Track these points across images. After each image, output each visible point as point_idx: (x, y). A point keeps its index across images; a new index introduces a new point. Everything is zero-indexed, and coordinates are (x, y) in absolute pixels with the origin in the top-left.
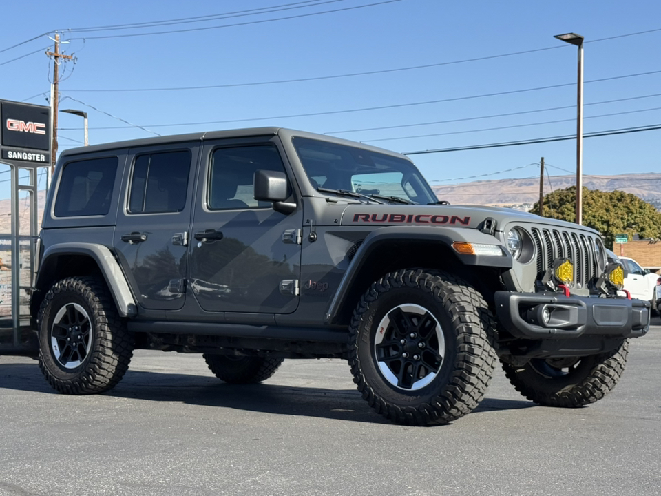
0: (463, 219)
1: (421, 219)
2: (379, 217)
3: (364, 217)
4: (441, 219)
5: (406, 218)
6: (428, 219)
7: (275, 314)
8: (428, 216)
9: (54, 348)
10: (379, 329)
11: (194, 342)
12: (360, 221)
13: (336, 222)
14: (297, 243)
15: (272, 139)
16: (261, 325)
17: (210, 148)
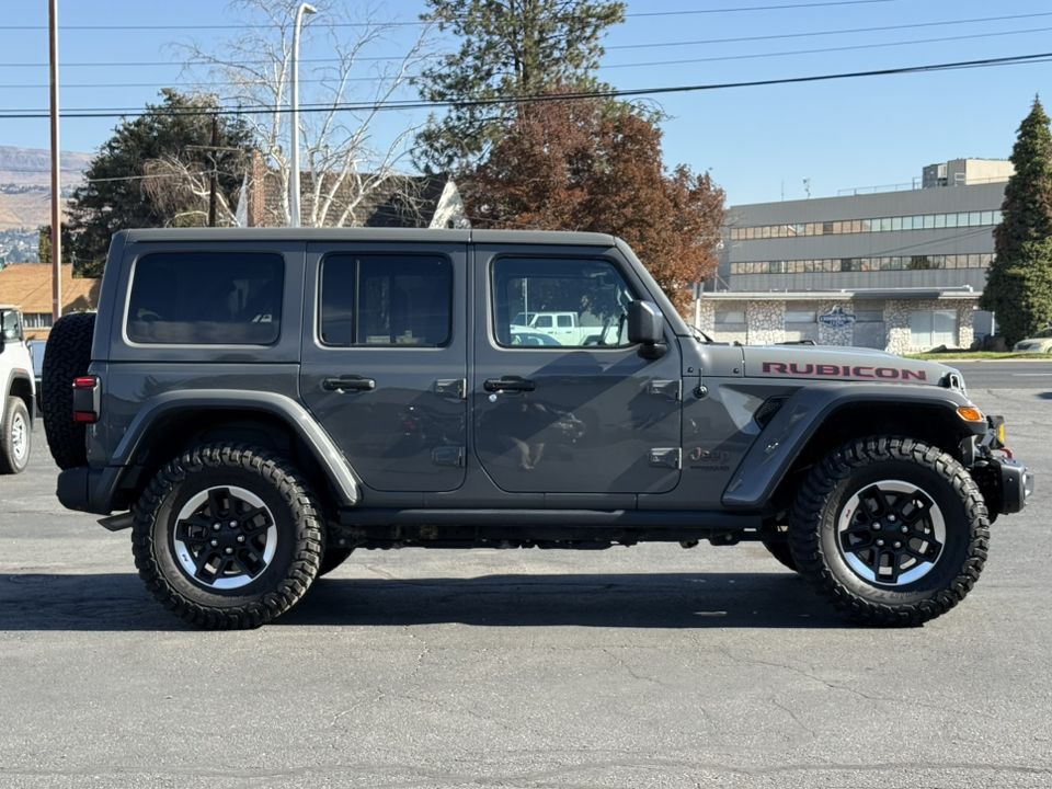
0: (917, 373)
1: (862, 372)
2: (802, 367)
3: (778, 366)
4: (889, 373)
5: (841, 370)
6: (873, 372)
7: (637, 494)
8: (871, 368)
9: (182, 559)
10: (845, 511)
11: (434, 534)
12: (774, 372)
13: (735, 371)
14: (677, 400)
15: (608, 252)
16: (613, 510)
17: (491, 256)
